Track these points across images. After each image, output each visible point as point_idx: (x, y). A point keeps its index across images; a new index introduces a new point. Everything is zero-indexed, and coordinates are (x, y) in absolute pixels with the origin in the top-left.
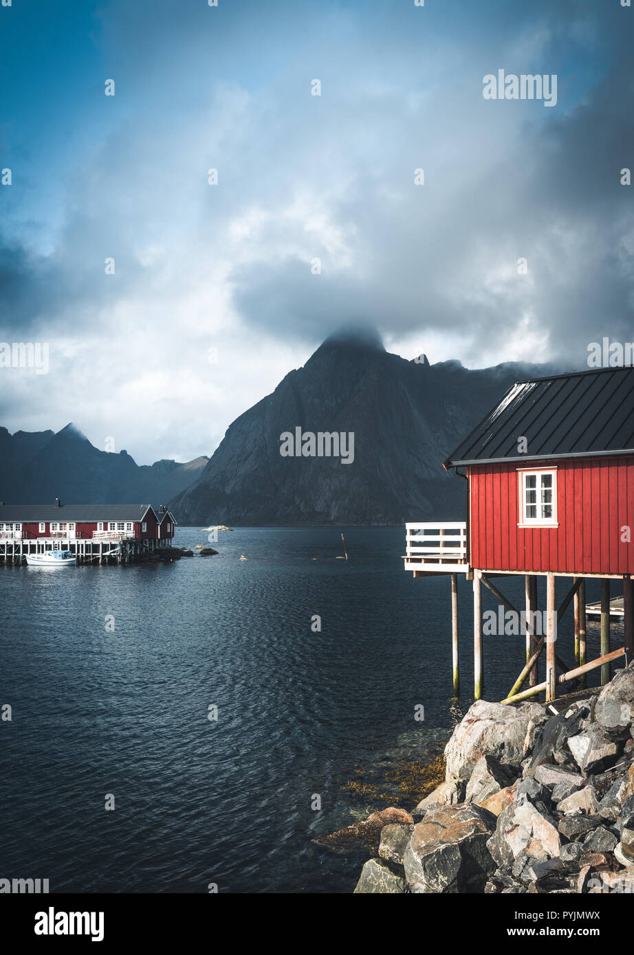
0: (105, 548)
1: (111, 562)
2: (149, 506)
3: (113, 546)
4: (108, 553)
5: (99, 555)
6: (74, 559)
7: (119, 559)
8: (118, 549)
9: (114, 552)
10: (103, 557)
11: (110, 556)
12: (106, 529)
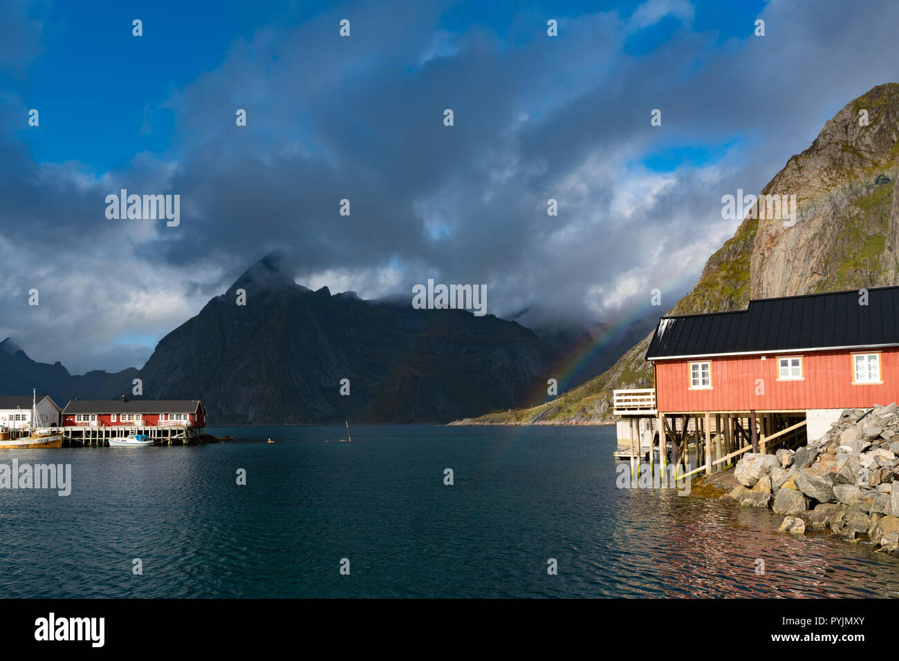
0: (173, 433)
1: (177, 443)
2: (199, 401)
3: (180, 432)
4: (175, 437)
5: (168, 438)
6: (153, 441)
7: (184, 442)
8: (184, 433)
9: (181, 436)
10: (171, 439)
11: (177, 439)
12: (166, 419)
